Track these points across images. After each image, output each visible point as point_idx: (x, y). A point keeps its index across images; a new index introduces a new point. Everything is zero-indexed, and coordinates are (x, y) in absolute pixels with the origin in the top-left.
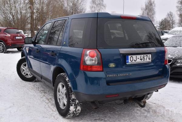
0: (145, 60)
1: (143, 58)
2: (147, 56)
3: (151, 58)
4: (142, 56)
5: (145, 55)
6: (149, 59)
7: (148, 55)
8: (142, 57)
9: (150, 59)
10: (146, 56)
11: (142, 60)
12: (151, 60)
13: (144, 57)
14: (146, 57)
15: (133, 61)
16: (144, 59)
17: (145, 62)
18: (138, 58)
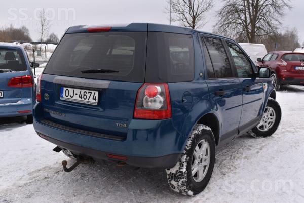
0: (87, 100)
1: (84, 95)
2: (91, 93)
3: (97, 98)
4: (83, 91)
5: (87, 91)
6: (93, 99)
7: (93, 92)
8: (82, 93)
9: (95, 99)
10: (89, 92)
11: (81, 97)
12: (97, 101)
13: (85, 93)
14: (88, 95)
15: (69, 97)
16: (85, 97)
17: (86, 103)
18: (76, 94)
